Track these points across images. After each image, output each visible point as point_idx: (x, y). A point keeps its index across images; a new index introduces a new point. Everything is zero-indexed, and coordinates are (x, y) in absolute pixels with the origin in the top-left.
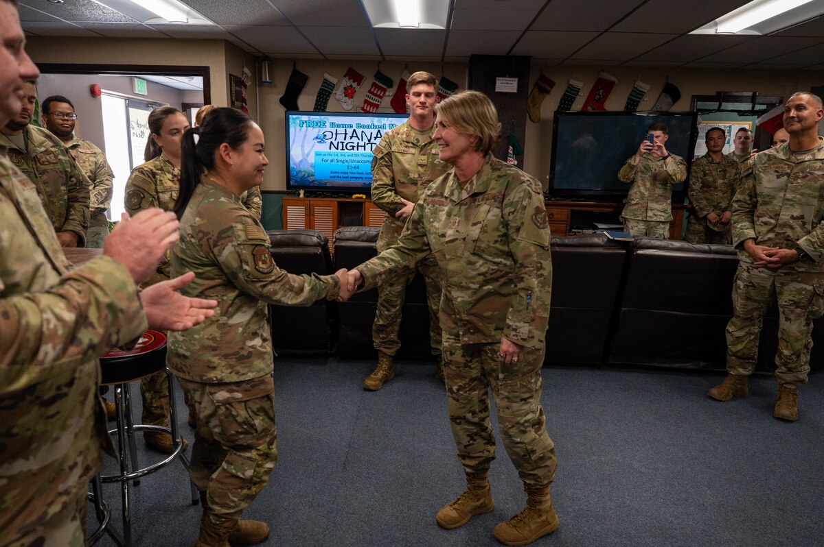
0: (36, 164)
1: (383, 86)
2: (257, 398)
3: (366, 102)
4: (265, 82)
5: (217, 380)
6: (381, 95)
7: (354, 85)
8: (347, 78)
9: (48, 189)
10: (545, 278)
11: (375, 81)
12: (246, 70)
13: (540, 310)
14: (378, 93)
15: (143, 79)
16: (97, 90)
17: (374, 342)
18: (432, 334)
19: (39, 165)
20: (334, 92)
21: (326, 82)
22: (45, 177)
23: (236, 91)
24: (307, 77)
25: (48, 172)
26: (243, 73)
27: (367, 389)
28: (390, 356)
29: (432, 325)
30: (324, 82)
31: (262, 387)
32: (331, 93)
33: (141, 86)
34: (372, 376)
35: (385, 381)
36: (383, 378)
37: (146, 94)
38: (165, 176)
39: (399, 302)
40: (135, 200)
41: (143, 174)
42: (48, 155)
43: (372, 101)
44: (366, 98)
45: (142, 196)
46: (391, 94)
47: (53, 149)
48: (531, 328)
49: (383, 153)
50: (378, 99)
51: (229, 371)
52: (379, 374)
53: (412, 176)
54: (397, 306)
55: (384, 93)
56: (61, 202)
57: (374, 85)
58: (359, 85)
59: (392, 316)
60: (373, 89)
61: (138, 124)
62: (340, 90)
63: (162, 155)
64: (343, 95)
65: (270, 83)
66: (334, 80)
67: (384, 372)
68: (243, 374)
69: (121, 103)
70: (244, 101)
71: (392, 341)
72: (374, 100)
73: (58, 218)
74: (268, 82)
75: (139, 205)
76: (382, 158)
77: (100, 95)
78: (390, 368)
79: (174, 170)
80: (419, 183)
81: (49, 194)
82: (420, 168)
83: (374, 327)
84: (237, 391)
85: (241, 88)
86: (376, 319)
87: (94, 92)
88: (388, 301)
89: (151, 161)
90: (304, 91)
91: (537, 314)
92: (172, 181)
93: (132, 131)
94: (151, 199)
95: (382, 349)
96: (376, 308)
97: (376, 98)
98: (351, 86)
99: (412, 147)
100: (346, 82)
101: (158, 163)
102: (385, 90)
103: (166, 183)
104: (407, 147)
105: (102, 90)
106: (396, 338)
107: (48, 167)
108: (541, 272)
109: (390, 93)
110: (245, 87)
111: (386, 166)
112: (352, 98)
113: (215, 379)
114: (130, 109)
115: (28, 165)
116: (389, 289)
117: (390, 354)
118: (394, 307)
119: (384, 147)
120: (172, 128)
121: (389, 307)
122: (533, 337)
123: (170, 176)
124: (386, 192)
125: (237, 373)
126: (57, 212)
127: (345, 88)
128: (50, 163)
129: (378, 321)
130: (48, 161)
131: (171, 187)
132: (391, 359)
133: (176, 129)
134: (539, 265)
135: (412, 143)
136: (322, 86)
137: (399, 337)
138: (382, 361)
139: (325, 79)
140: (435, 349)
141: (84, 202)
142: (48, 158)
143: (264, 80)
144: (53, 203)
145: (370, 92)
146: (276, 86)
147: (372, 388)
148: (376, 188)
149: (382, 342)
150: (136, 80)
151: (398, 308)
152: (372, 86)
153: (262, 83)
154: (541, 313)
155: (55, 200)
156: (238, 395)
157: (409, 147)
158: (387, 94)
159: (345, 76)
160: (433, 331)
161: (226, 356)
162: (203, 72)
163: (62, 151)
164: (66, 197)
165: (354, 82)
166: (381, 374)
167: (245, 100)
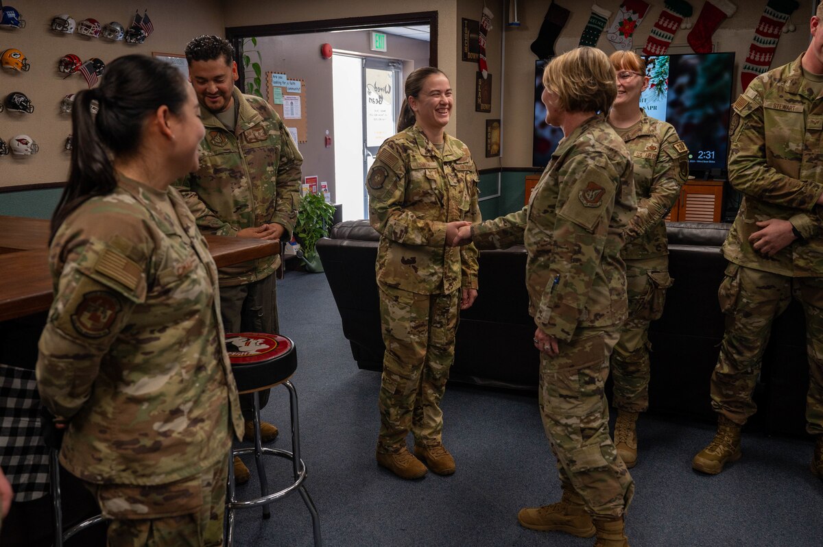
0: (242, 142)
1: (678, 15)
2: (172, 517)
3: (651, 40)
4: (512, 24)
5: (103, 479)
6: (674, 28)
7: (635, 17)
8: (624, 9)
9: (252, 171)
10: (581, 264)
11: (665, 9)
12: (487, 11)
13: (569, 298)
14: (670, 27)
15: (383, 33)
16: (327, 49)
17: (712, 400)
18: (810, 400)
19: (245, 143)
20: (605, 30)
21: (595, 17)
22: (250, 157)
23: (471, 40)
24: (569, 12)
25: (255, 151)
26: (483, 15)
27: (699, 471)
28: (737, 425)
29: (812, 385)
30: (592, 17)
31: (182, 501)
32: (600, 32)
33: (379, 42)
34: (707, 451)
35: (727, 463)
36: (724, 456)
37: (385, 50)
38: (417, 150)
39: (759, 344)
40: (378, 178)
41: (393, 148)
42: (257, 130)
43: (660, 38)
44: (652, 35)
45: (386, 174)
46: (689, 26)
47: (264, 124)
48: (553, 314)
49: (750, 108)
50: (669, 34)
51: (122, 467)
52: (718, 450)
53: (793, 146)
54: (756, 348)
55: (679, 25)
56: (266, 185)
57: (664, 15)
58: (641, 17)
59: (745, 363)
60: (662, 20)
61: (375, 88)
62: (613, 27)
63: (415, 125)
64: (618, 33)
65: (519, 24)
66: (604, 13)
67: (727, 449)
68: (143, 476)
69: (357, 63)
70: (482, 51)
71: (741, 402)
72: (662, 36)
73: (261, 204)
74: (517, 24)
75: (382, 184)
76: (749, 116)
77: (331, 55)
78: (736, 443)
79: (428, 144)
80: (805, 158)
81: (253, 176)
82: (808, 135)
83: (714, 377)
84: (142, 503)
85: (479, 34)
86: (718, 366)
87: (325, 53)
88: (741, 340)
89: (404, 132)
90: (564, 31)
91: (564, 301)
92: (425, 157)
93: (368, 96)
94: (394, 179)
95: (724, 411)
96: (719, 349)
97: (666, 33)
98: (630, 19)
99: (799, 102)
100: (622, 15)
101: (410, 134)
102: (679, 21)
103: (419, 159)
104: (790, 101)
105: (334, 50)
106: (749, 399)
107: (256, 145)
108: (579, 256)
109: (688, 24)
110: (485, 32)
111: (754, 127)
112: (631, 36)
113: (99, 478)
114: (367, 69)
115: (233, 145)
116: (744, 320)
117: (736, 421)
118: (751, 349)
119: (754, 99)
120: (433, 89)
121: (741, 348)
122: (554, 325)
123: (423, 151)
124: (751, 167)
125: (134, 472)
126: (260, 197)
127: (621, 24)
128: (257, 140)
129: (722, 367)
130: (256, 138)
131: (424, 165)
132: (739, 429)
133: (438, 91)
134: (577, 248)
135: (801, 96)
136: (589, 22)
137: (755, 396)
138: (725, 431)
139: (593, 13)
140: (812, 424)
141: (292, 186)
142: (257, 134)
143: (511, 21)
144: (257, 187)
145: (657, 25)
146: (526, 28)
147: (706, 470)
148: (735, 162)
149: (725, 402)
150: (374, 35)
151: (756, 352)
152: (661, 17)
153: (509, 27)
154: (570, 302)
155: (259, 183)
156: (143, 509)
157: (794, 102)
158: (683, 26)
159: (622, 6)
160: (812, 396)
161: (118, 445)
162: (430, 18)
163: (274, 124)
164: (274, 179)
165: (634, 13)
166: (720, 450)
167: (484, 50)
